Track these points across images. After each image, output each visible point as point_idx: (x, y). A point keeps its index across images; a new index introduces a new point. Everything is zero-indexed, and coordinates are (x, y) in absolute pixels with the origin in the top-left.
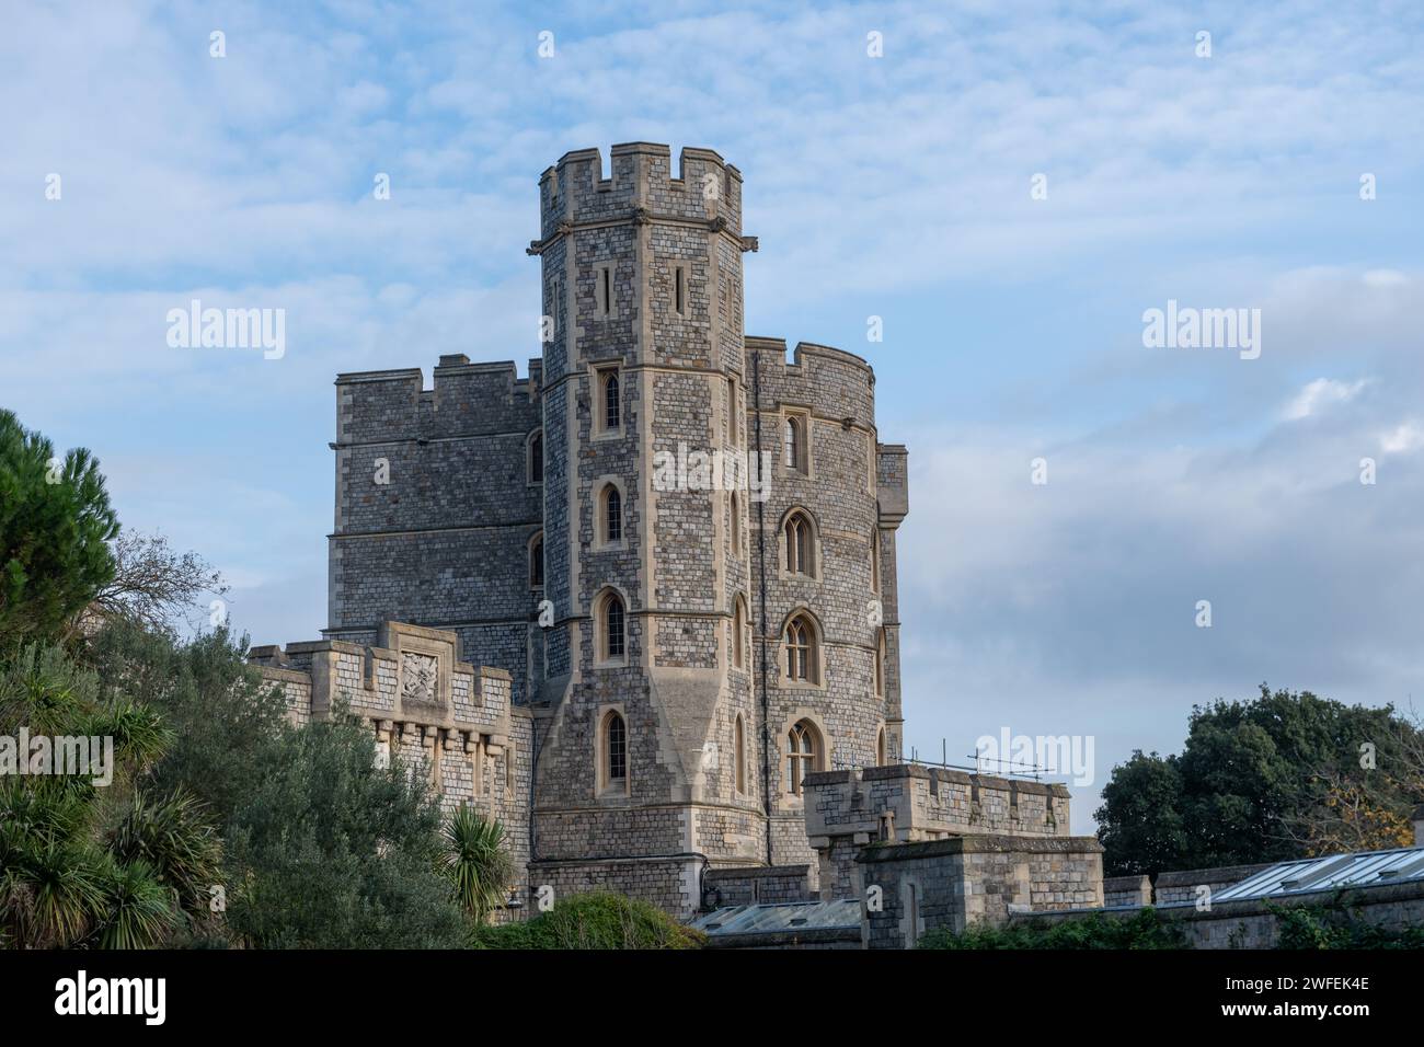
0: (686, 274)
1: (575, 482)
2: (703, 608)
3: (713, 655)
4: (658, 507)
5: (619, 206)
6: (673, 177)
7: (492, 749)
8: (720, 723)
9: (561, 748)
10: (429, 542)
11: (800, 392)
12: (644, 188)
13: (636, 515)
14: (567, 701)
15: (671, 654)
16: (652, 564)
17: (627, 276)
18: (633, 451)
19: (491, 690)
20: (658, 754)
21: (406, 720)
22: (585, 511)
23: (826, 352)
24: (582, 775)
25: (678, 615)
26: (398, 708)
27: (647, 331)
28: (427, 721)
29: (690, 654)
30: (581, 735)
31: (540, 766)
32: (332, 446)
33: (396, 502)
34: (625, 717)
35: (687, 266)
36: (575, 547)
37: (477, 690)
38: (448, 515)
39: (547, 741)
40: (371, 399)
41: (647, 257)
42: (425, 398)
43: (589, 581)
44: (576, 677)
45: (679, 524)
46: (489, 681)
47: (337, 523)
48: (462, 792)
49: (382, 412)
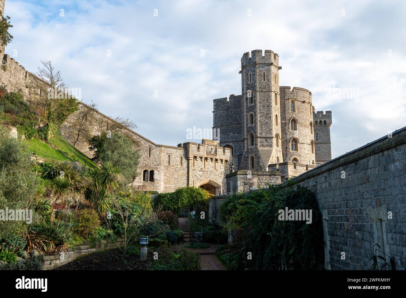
0: (266, 74)
1: (245, 114)
2: (269, 136)
3: (271, 145)
4: (260, 117)
5: (253, 62)
6: (263, 56)
7: (228, 163)
8: (273, 158)
9: (243, 163)
10: (228, 128)
11: (294, 96)
12: (257, 58)
13: (256, 119)
14: (244, 154)
15: (263, 145)
16: (259, 128)
17: (254, 75)
18: (255, 107)
19: (227, 152)
20: (260, 164)
21: (207, 157)
22: (247, 119)
23: (299, 89)
24: (247, 168)
25: (264, 138)
26: (205, 155)
27: (258, 85)
28: (212, 157)
29: (267, 145)
30: (247, 160)
31: (240, 166)
32: (213, 112)
33: (223, 121)
34: (254, 157)
35: (266, 72)
36: (245, 126)
37: (224, 152)
38: (231, 123)
39: (241, 162)
40: (219, 103)
41: (258, 71)
42: (228, 102)
43: (248, 132)
44: (246, 150)
45: (264, 121)
46: (227, 150)
47: (213, 125)
48: (221, 171)
49: (221, 106)
